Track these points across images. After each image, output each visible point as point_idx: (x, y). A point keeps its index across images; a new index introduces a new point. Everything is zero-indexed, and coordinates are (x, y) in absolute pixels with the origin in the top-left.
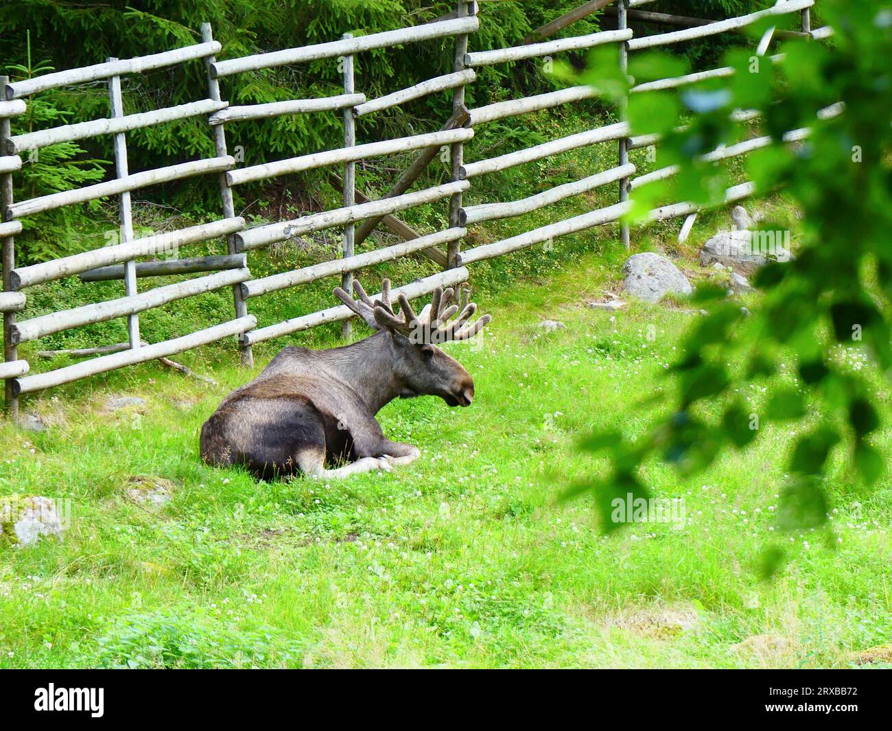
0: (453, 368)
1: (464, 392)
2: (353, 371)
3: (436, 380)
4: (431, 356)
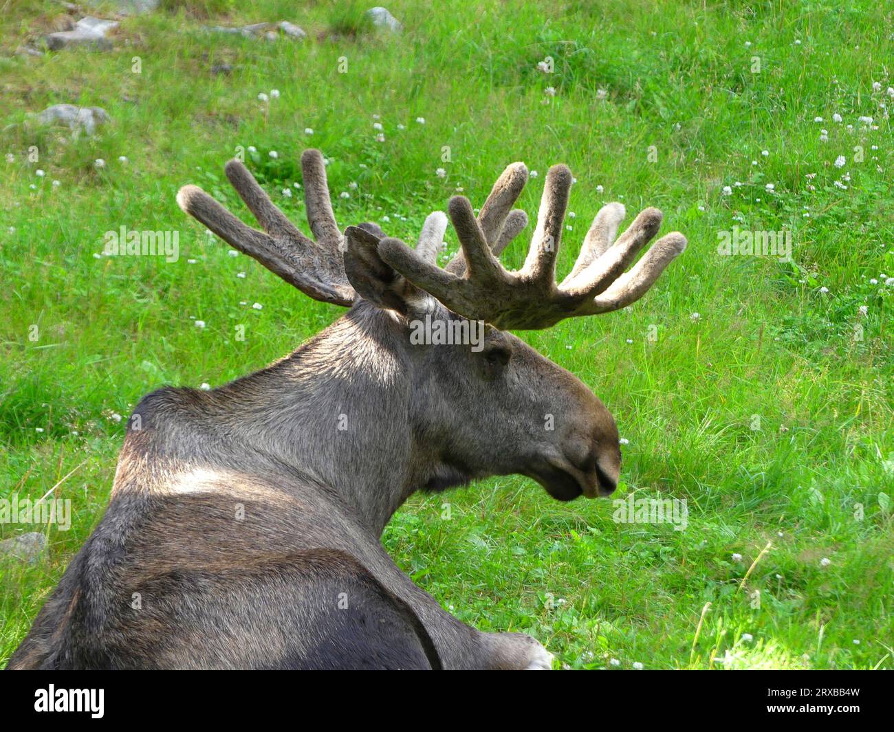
1: (597, 458)
2: (315, 435)
3: (521, 431)
4: (506, 363)
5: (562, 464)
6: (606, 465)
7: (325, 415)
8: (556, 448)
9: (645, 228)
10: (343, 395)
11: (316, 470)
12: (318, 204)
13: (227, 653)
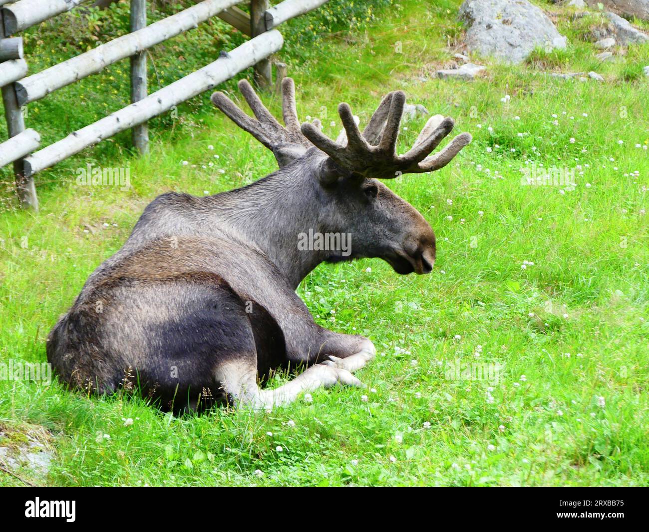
0: (406, 215)
1: (422, 252)
2: (259, 225)
3: (381, 234)
4: (374, 196)
5: (402, 253)
6: (427, 256)
7: (267, 216)
8: (400, 245)
9: (445, 127)
10: (278, 206)
11: (257, 244)
12: (288, 107)
13: (135, 316)
